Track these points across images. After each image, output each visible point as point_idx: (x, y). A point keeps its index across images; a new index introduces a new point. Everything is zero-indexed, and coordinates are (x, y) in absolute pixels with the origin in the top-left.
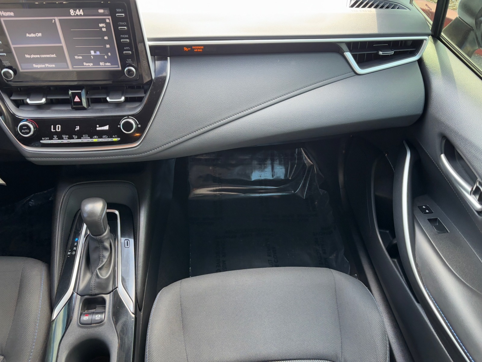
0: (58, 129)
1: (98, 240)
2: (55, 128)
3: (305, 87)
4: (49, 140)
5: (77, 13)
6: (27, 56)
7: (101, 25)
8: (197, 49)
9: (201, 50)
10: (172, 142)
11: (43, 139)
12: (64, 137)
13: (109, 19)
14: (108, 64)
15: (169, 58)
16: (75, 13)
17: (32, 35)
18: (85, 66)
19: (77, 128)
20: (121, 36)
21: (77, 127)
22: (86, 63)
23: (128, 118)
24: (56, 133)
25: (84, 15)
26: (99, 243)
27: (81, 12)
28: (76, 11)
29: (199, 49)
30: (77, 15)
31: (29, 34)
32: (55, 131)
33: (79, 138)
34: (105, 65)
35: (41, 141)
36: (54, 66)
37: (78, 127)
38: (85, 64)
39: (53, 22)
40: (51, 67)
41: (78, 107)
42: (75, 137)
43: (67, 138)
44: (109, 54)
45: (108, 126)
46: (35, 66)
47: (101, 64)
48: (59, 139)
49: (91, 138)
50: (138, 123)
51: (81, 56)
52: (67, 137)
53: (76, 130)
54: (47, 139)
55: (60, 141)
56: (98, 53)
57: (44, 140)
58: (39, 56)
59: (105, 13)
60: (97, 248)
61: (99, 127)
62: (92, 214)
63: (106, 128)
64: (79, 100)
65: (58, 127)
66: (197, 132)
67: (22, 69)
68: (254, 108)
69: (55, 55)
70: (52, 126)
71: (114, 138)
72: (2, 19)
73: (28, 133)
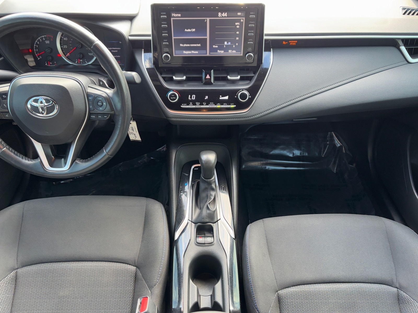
0: (193, 98)
1: (208, 182)
2: (191, 97)
3: (370, 71)
4: (187, 105)
5: (222, 15)
6: (181, 45)
7: (236, 24)
8: (292, 43)
9: (295, 44)
10: (271, 109)
11: (183, 104)
12: (197, 103)
13: (243, 19)
14: (234, 51)
15: (272, 49)
16: (221, 15)
17: (189, 30)
18: (219, 52)
20: (249, 31)
21: (206, 97)
22: (220, 50)
23: (243, 91)
24: (192, 101)
25: (227, 17)
26: (208, 185)
27: (225, 14)
28: (222, 14)
29: (294, 43)
30: (223, 17)
31: (187, 29)
32: (191, 99)
33: (207, 104)
34: (232, 52)
35: (181, 106)
36: (197, 52)
37: (207, 96)
38: (218, 51)
39: (205, 21)
40: (195, 53)
41: (208, 83)
42: (204, 104)
43: (199, 105)
44: (237, 44)
45: (228, 96)
46: (184, 52)
47: (230, 51)
48: (193, 105)
49: (216, 105)
50: (249, 95)
51: (217, 45)
53: (205, 99)
54: (185, 104)
55: (194, 107)
56: (229, 43)
57: (183, 105)
58: (189, 45)
59: (242, 15)
60: (206, 189)
61: (222, 97)
62: (208, 162)
63: (227, 98)
64: (209, 77)
65: (194, 96)
66: (290, 102)
67: (175, 54)
68: (332, 86)
69: (200, 44)
70: (189, 95)
71: (231, 105)
72: (172, 19)
73: (174, 100)
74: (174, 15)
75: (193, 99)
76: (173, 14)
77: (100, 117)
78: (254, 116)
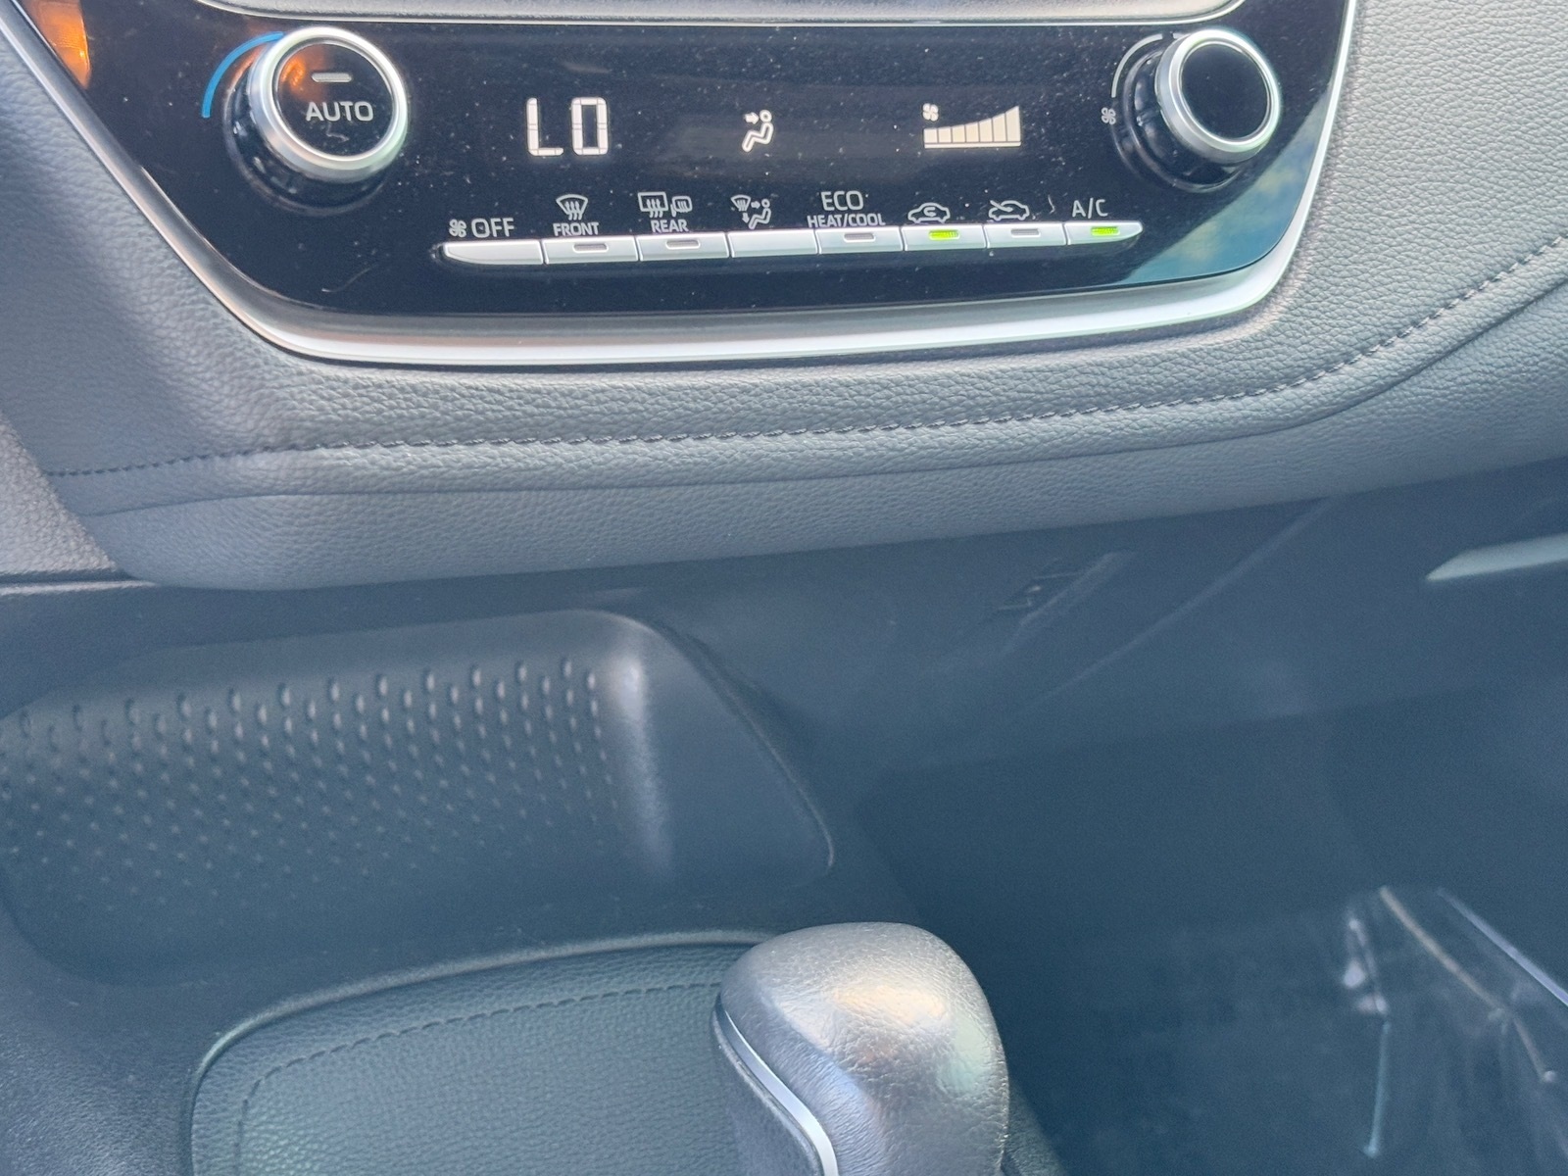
0: (591, 139)
2: (556, 130)
4: (516, 237)
11: (457, 227)
12: (654, 208)
19: (757, 127)
21: (751, 118)
24: (573, 175)
32: (559, 151)
33: (789, 215)
37: (766, 116)
42: (751, 211)
43: (683, 223)
45: (1014, 114)
49: (897, 218)
52: (685, 209)
53: (747, 146)
54: (493, 225)
55: (622, 247)
57: (470, 237)
61: (948, 119)
63: (1002, 131)
65: (589, 114)
70: (532, 107)
71: (1079, 218)
73: (363, 137)
75: (578, 147)
78: (1329, 369)
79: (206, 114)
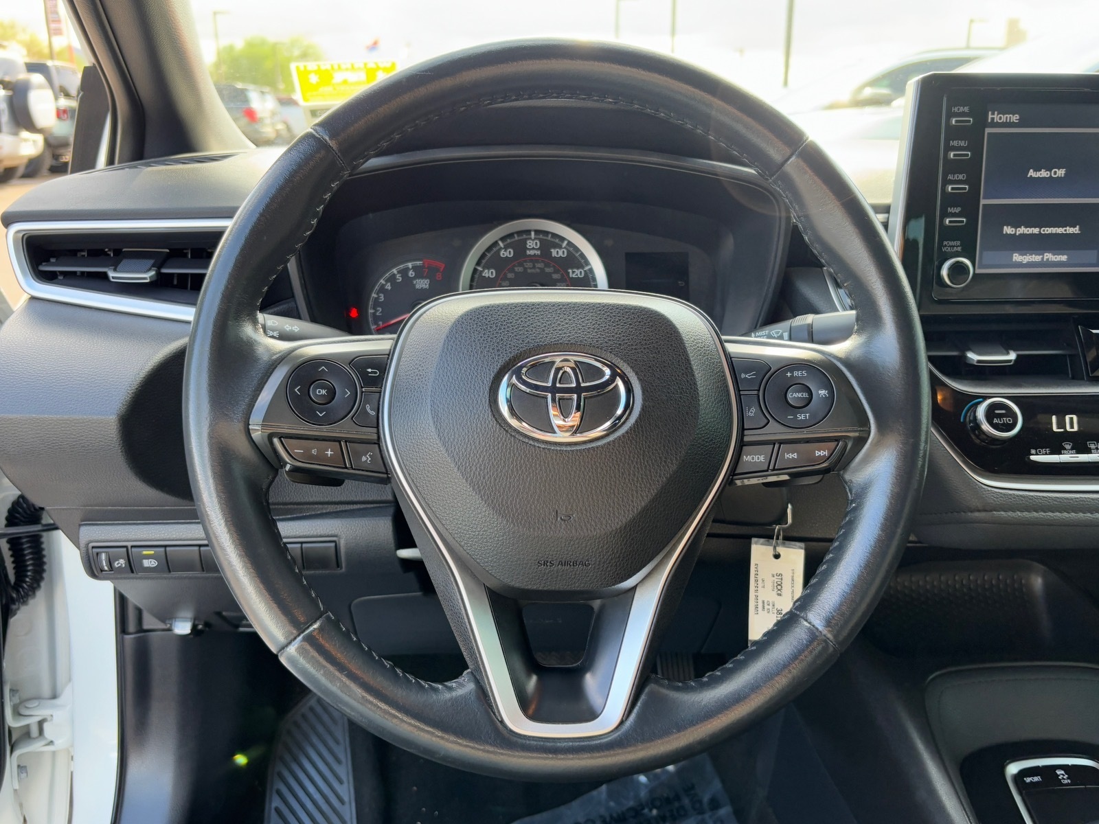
2: (1061, 424)
4: (1052, 453)
6: (1008, 230)
11: (1033, 451)
12: (1092, 446)
17: (1043, 174)
24: (1067, 436)
31: (1037, 170)
32: (1062, 430)
35: (1033, 458)
36: (1064, 258)
40: (1055, 261)
46: (1017, 257)
48: (1078, 453)
54: (1043, 451)
55: (1083, 458)
57: (1037, 454)
58: (1036, 231)
65: (1071, 420)
67: (981, 266)
69: (1078, 227)
70: (1054, 418)
72: (988, 130)
73: (1010, 427)
74: (994, 117)
75: (1068, 429)
76: (993, 114)
77: (795, 456)
79: (962, 420)
